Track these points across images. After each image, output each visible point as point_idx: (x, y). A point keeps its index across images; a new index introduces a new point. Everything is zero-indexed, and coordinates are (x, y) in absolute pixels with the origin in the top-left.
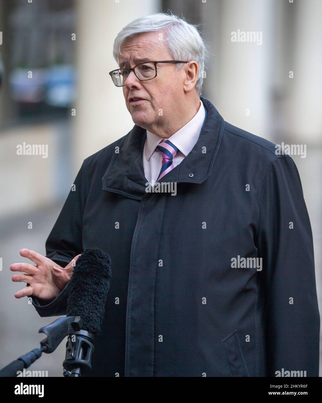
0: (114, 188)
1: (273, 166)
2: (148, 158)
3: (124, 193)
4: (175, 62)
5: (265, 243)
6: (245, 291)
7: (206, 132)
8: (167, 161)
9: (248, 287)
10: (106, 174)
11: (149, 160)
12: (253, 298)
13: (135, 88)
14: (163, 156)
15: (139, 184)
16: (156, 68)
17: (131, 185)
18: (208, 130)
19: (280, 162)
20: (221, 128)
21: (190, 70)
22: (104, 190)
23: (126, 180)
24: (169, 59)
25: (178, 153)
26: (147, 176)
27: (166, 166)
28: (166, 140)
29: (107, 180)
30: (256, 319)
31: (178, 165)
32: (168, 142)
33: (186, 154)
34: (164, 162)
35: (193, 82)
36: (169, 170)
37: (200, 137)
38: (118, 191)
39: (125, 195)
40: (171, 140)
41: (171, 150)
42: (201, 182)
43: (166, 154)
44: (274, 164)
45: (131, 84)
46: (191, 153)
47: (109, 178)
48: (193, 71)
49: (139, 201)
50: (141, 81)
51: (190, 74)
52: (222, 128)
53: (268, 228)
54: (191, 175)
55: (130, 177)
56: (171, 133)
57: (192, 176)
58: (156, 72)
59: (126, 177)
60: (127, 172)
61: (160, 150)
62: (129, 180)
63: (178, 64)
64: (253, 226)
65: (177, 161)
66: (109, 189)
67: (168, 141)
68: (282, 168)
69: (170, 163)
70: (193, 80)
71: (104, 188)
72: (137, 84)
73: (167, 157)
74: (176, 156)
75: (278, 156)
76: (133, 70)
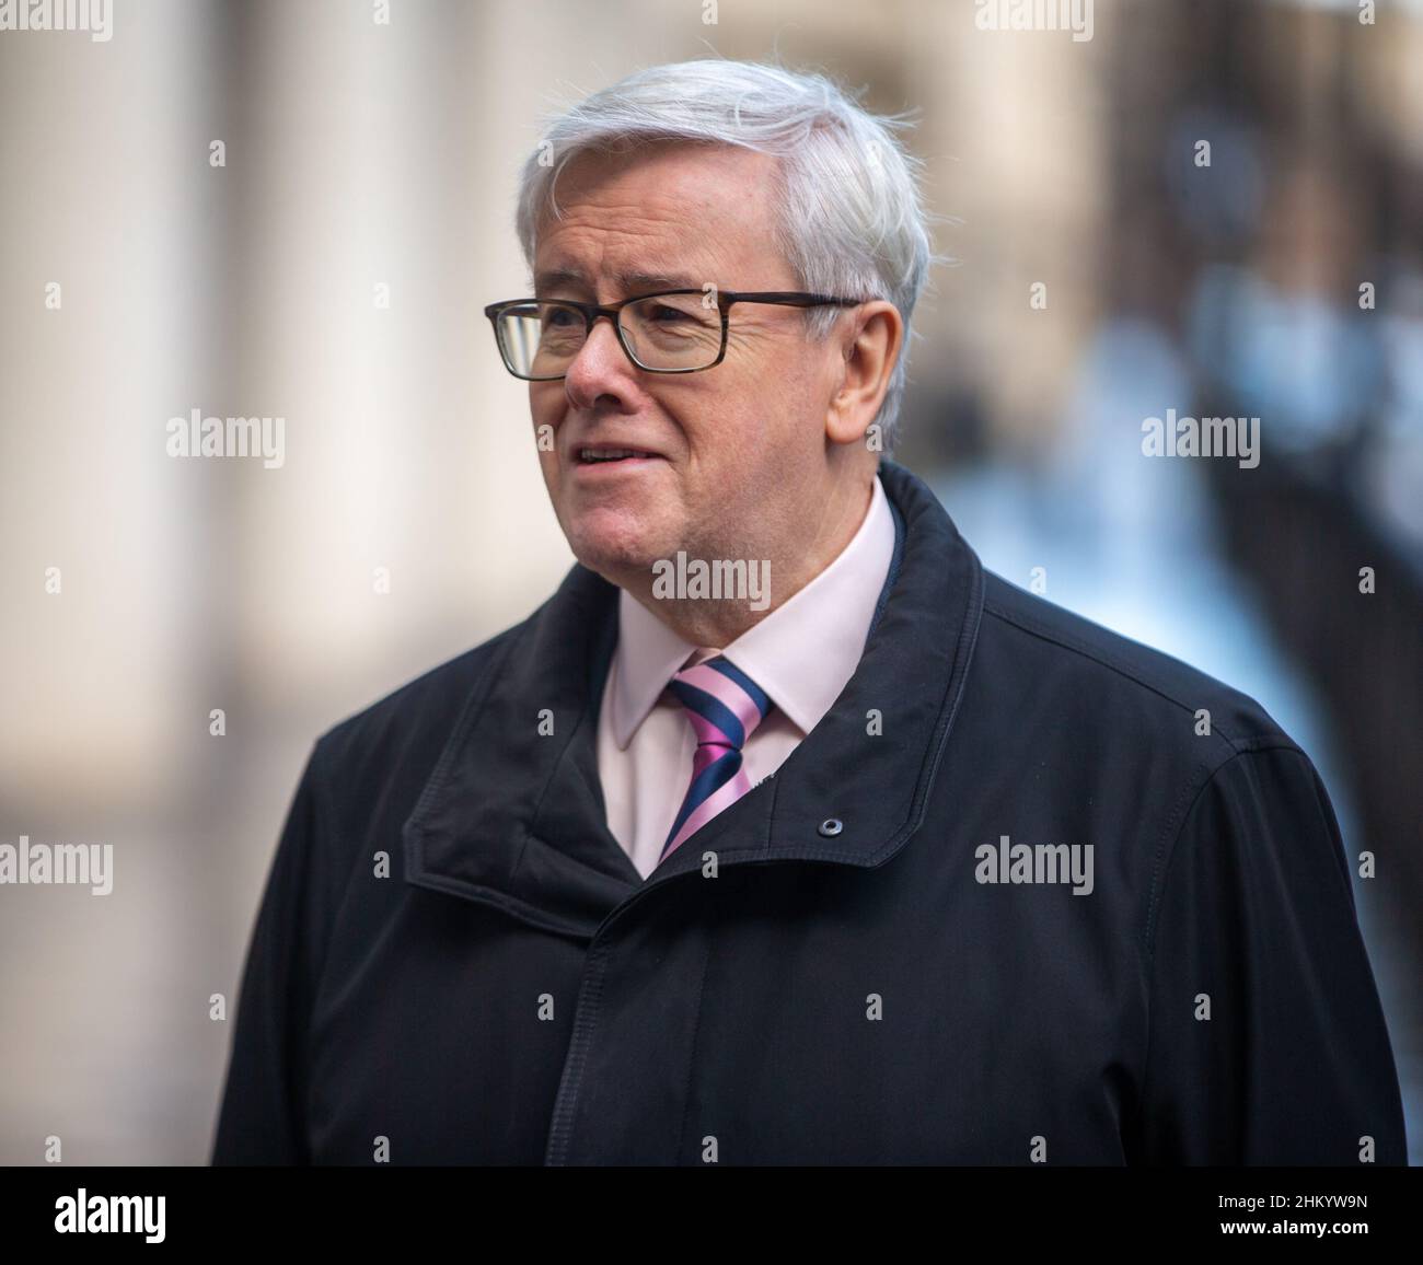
0: (457, 876)
1: (1215, 790)
2: (624, 733)
3: (506, 902)
4: (806, 302)
7: (901, 624)
8: (718, 753)
10: (421, 809)
11: (627, 745)
13: (612, 403)
14: (700, 732)
15: (581, 859)
16: (725, 325)
17: (540, 861)
18: (909, 615)
19: (1245, 768)
20: (968, 607)
21: (865, 342)
22: (413, 885)
23: (519, 838)
24: (783, 285)
25: (771, 716)
26: (615, 824)
27: (710, 776)
28: (713, 653)
29: (428, 835)
31: (769, 779)
32: (723, 666)
33: (807, 719)
34: (701, 757)
35: (868, 399)
36: (724, 798)
37: (870, 647)
38: (479, 889)
39: (515, 914)
40: (737, 654)
41: (735, 700)
42: (876, 862)
43: (712, 722)
44: (1222, 779)
45: (599, 384)
46: (827, 721)
47: (434, 825)
48: (874, 344)
49: (582, 943)
50: (643, 376)
51: (858, 360)
52: (973, 603)
54: (832, 826)
55: (540, 829)
56: (734, 627)
57: (835, 831)
58: (724, 340)
59: (520, 828)
60: (527, 800)
61: (681, 699)
62: (533, 843)
63: (817, 314)
64: (1119, 1075)
65: (764, 759)
66: (438, 878)
67: (722, 658)
69: (731, 767)
70: (870, 388)
71: (411, 875)
72: (623, 386)
73: (716, 734)
74: (759, 732)
75: (1240, 744)
76: (612, 316)
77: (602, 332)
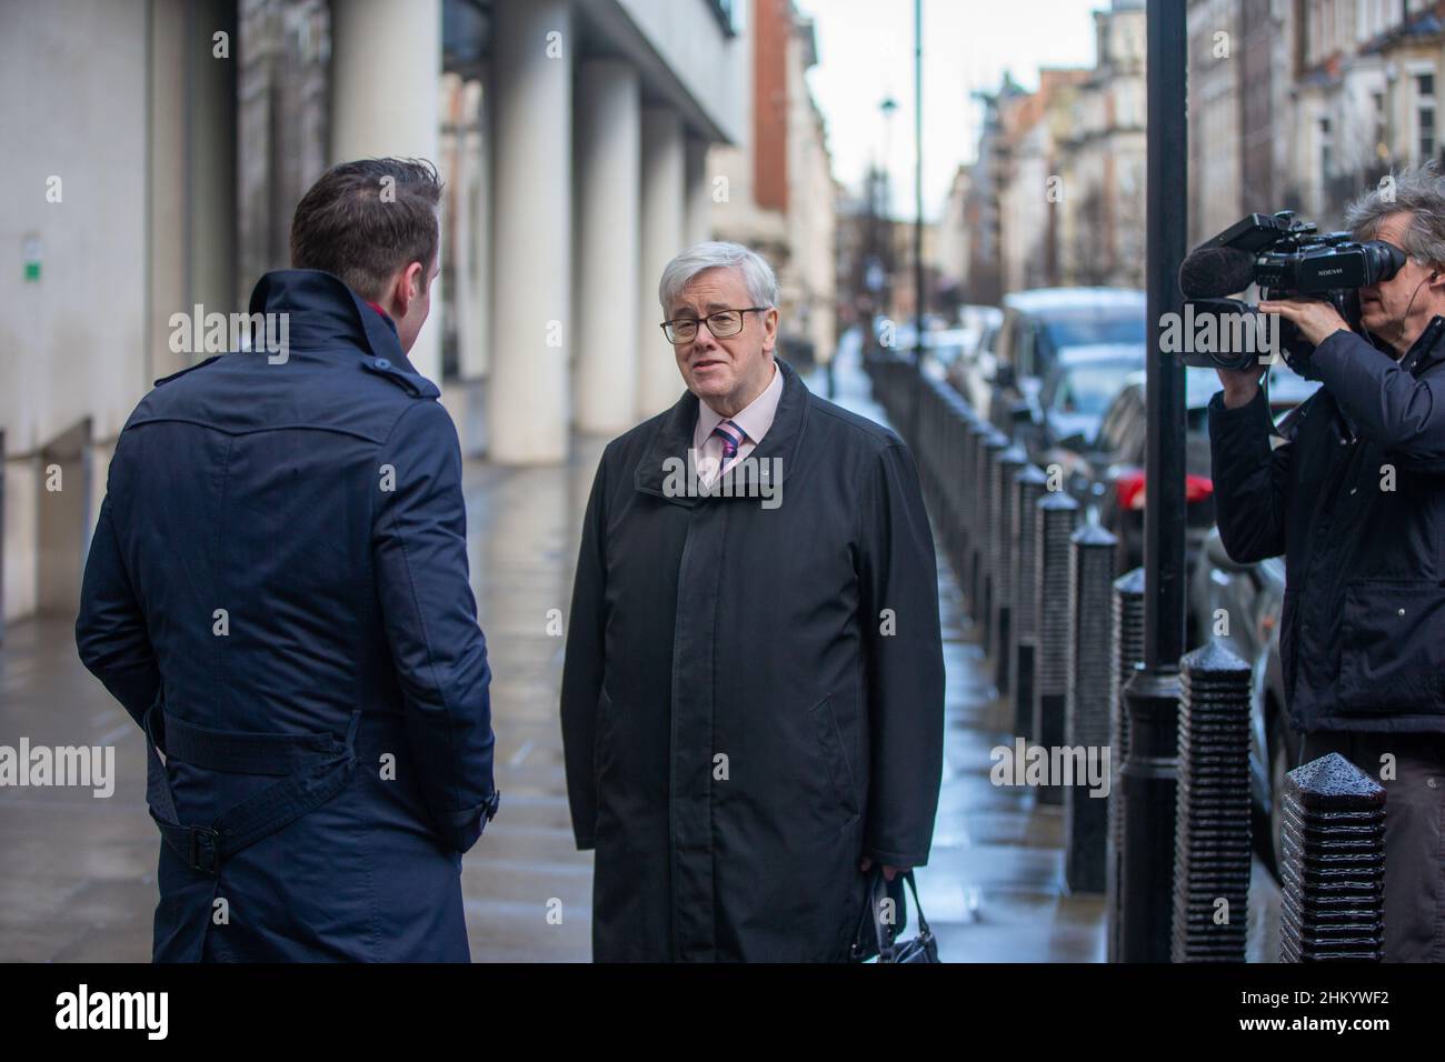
0: (651, 488)
1: (880, 457)
2: (700, 445)
4: (754, 311)
5: (868, 567)
6: (841, 638)
7: (785, 410)
8: (730, 450)
9: (846, 632)
10: (638, 468)
11: (701, 449)
12: (851, 648)
13: (705, 347)
14: (725, 444)
16: (742, 319)
18: (788, 407)
19: (890, 453)
21: (769, 321)
22: (637, 491)
24: (751, 306)
25: (746, 439)
27: (728, 457)
28: (728, 420)
29: (642, 476)
30: (856, 678)
32: (731, 423)
33: (758, 440)
34: (725, 451)
35: (773, 338)
37: (775, 418)
38: (658, 492)
40: (736, 420)
41: (735, 434)
43: (727, 440)
44: (883, 457)
45: (703, 343)
46: (763, 440)
47: (644, 472)
48: (772, 321)
49: (689, 508)
50: (717, 338)
51: (769, 327)
52: (807, 403)
53: (872, 547)
56: (736, 411)
58: (742, 324)
61: (719, 434)
63: (759, 313)
64: (852, 546)
65: (744, 451)
66: (645, 489)
67: (731, 421)
68: (892, 459)
69: (735, 454)
71: (638, 487)
72: (712, 342)
73: (730, 445)
74: (742, 444)
75: (887, 444)
76: (705, 321)
77: (703, 327)
